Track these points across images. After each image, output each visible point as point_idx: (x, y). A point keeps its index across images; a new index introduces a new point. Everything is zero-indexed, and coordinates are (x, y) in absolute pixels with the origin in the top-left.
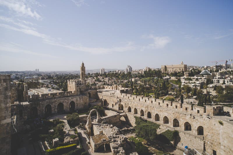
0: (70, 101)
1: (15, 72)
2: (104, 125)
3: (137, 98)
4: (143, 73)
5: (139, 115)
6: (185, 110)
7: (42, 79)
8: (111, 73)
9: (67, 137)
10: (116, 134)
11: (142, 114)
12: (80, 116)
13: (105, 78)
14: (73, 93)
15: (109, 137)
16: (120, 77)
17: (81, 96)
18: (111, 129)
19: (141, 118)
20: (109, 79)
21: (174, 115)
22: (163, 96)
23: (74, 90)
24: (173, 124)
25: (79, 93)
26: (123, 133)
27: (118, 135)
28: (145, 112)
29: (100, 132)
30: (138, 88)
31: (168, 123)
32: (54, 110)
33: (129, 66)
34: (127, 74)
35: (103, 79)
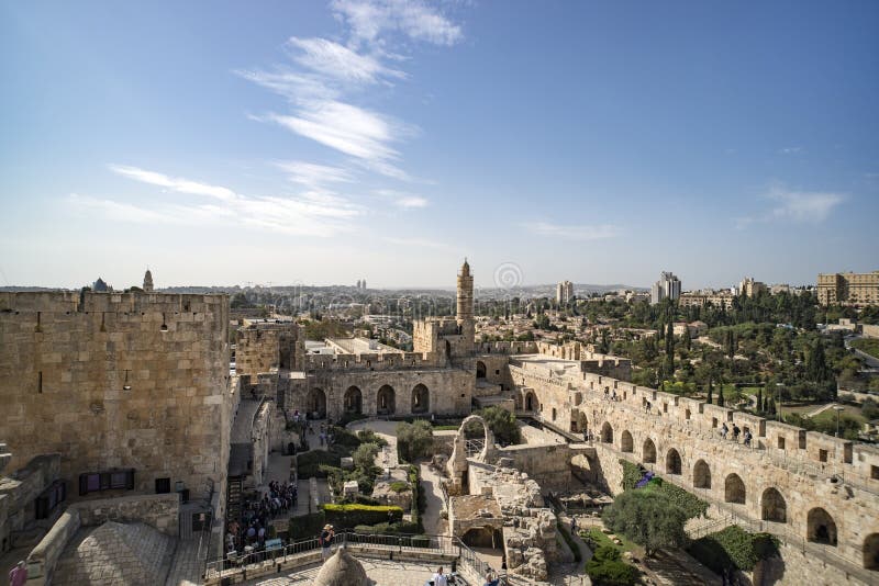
0: (414, 384)
1: (306, 289)
2: (503, 470)
3: (634, 393)
4: (729, 303)
5: (637, 456)
6: (817, 461)
7: (374, 312)
8: (596, 299)
9: (381, 484)
10: (531, 505)
11: (650, 455)
12: (436, 433)
13: (569, 319)
14: (425, 357)
15: (503, 508)
16: (628, 317)
17: (449, 370)
18: (518, 486)
19: (642, 468)
20: (584, 320)
21: (768, 471)
22: (807, 404)
23: (430, 349)
24: (760, 508)
25: (443, 361)
26: (565, 508)
27: (535, 510)
28: (660, 449)
29: (483, 489)
30: (697, 363)
31: (744, 503)
32: (370, 404)
33: (668, 276)
34: (658, 304)
35: (564, 320)
